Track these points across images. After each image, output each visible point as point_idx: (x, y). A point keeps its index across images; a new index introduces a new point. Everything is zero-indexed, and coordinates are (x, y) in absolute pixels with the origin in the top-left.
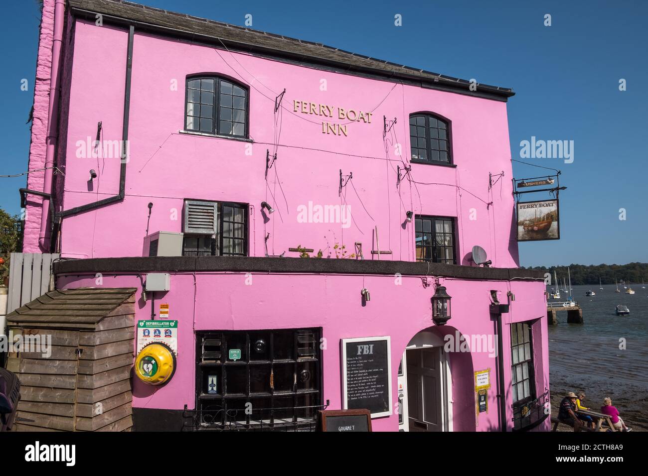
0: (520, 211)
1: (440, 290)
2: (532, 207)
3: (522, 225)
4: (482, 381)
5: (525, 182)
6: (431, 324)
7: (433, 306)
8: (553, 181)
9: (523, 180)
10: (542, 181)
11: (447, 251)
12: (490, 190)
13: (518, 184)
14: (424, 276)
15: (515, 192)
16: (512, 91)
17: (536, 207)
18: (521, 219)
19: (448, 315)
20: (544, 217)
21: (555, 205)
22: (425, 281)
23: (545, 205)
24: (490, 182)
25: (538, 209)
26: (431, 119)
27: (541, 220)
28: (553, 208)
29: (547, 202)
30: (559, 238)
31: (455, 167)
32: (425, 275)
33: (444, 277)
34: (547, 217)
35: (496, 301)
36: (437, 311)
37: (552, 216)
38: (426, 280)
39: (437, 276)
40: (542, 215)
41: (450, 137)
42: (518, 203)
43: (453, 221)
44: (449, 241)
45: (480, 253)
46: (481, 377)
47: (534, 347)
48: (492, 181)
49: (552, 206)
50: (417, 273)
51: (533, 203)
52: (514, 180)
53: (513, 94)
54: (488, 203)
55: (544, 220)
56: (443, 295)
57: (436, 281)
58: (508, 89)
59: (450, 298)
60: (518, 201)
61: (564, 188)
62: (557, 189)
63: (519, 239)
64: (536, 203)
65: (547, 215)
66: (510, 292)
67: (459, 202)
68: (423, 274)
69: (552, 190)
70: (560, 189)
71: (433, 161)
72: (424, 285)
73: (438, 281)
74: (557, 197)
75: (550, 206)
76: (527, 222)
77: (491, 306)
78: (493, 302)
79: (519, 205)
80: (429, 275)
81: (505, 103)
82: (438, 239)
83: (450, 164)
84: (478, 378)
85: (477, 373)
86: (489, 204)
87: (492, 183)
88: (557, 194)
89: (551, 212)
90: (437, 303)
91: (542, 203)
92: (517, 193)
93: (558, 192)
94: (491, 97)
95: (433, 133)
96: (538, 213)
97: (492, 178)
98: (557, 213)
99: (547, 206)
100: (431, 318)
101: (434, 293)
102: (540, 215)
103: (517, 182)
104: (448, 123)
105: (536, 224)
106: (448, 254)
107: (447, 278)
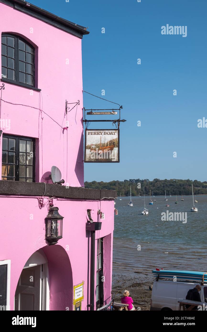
0: (88, 137)
1: (53, 210)
2: (98, 134)
3: (89, 149)
4: (78, 294)
5: (93, 111)
6: (44, 244)
7: (46, 226)
8: (116, 113)
9: (92, 110)
10: (108, 112)
11: (28, 169)
12: (66, 116)
13: (87, 113)
14: (40, 197)
15: (84, 120)
16: (87, 30)
17: (101, 134)
18: (88, 143)
19: (59, 235)
20: (107, 143)
21: (116, 134)
22: (41, 202)
23: (109, 133)
24: (66, 109)
25: (103, 136)
26: (20, 41)
27: (105, 145)
28: (115, 137)
29: (110, 131)
30: (118, 161)
31: (39, 91)
32: (42, 196)
33: (57, 197)
34: (110, 143)
35: (91, 219)
36: (51, 231)
37: (114, 143)
38: (43, 201)
39: (51, 196)
40: (106, 142)
41: (35, 63)
42: (86, 129)
43: (34, 141)
44: (30, 161)
45: (56, 173)
46: (78, 291)
47: (104, 257)
48: (68, 108)
49: (114, 134)
50: (35, 194)
51: (99, 131)
52: (84, 109)
53: (88, 33)
54: (64, 127)
55: (107, 146)
56: (56, 216)
57: (50, 202)
58: (84, 28)
59: (62, 218)
60: (86, 128)
61: (124, 121)
62: (119, 121)
63: (87, 160)
64: (101, 131)
65: (110, 141)
66: (100, 210)
67: (40, 125)
68: (41, 194)
69: (115, 122)
70: (121, 121)
71: (20, 82)
72: (40, 205)
73: (52, 201)
74: (118, 128)
75: (112, 134)
76: (94, 147)
77: (87, 224)
78: (89, 220)
79: (87, 132)
80: (45, 196)
81: (81, 40)
82: (21, 158)
83: (34, 87)
84: (76, 291)
85: (76, 287)
86: (64, 129)
87: (68, 110)
88: (119, 125)
89: (113, 140)
90: (52, 223)
91: (107, 131)
92: (86, 121)
93: (119, 123)
94: (71, 32)
95: (22, 56)
96: (103, 140)
97: (68, 105)
98: (118, 140)
99: (110, 134)
100: (44, 238)
101: (47, 214)
102: (104, 141)
103: (87, 112)
104: (34, 48)
105: (101, 148)
106: (29, 173)
107: (58, 199)
